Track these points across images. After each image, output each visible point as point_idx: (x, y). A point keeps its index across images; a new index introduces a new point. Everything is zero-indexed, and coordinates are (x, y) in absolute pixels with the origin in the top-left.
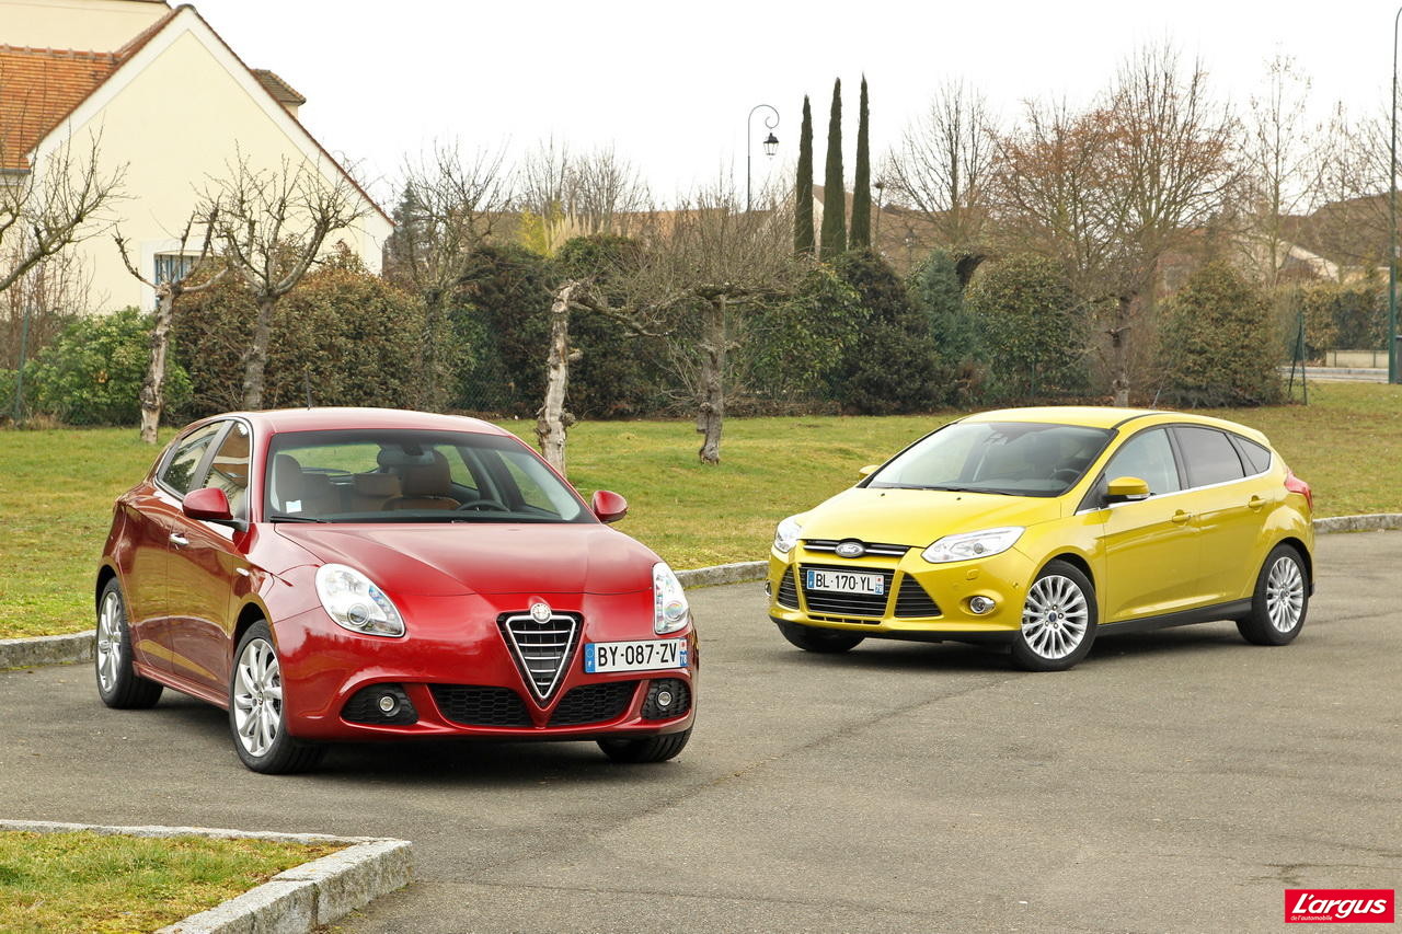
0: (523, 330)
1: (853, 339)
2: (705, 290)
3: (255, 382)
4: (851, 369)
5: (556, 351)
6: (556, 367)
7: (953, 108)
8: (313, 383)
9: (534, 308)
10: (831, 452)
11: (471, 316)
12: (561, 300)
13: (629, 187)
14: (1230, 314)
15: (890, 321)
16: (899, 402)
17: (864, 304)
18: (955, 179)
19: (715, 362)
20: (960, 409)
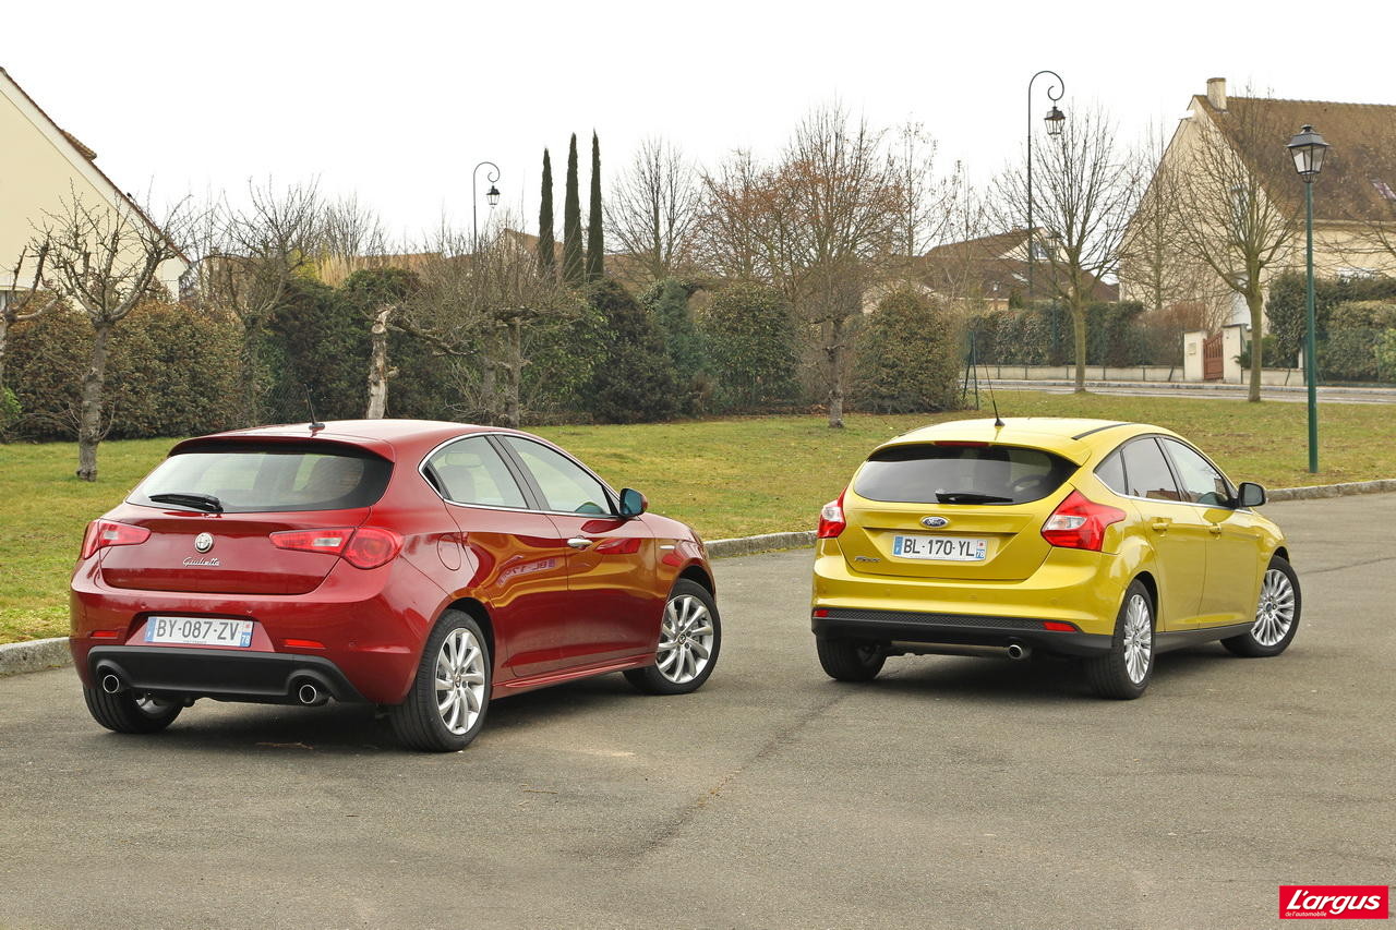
0: (317, 353)
1: (602, 358)
2: (502, 313)
3: (94, 401)
4: (600, 383)
5: (377, 369)
6: (376, 384)
7: (653, 162)
8: (130, 402)
9: (326, 333)
10: (607, 456)
11: (269, 341)
12: (380, 322)
13: (370, 232)
14: (916, 333)
15: (634, 342)
16: (642, 412)
17: (610, 328)
18: (657, 224)
19: (511, 377)
20: (694, 418)
